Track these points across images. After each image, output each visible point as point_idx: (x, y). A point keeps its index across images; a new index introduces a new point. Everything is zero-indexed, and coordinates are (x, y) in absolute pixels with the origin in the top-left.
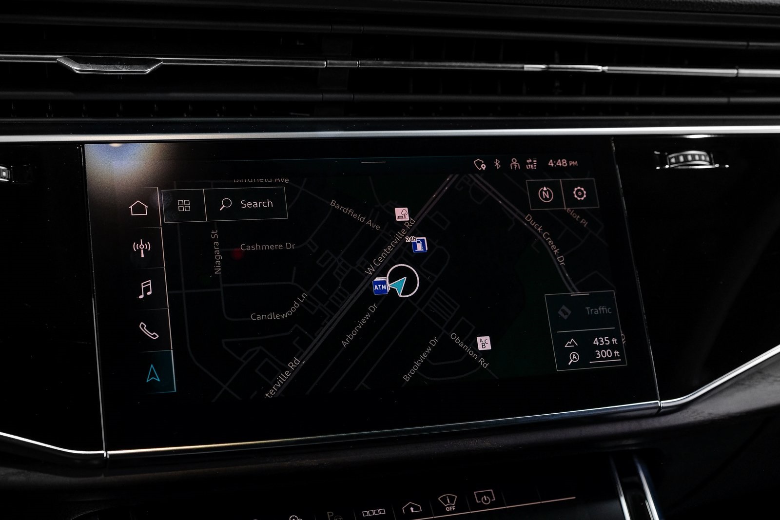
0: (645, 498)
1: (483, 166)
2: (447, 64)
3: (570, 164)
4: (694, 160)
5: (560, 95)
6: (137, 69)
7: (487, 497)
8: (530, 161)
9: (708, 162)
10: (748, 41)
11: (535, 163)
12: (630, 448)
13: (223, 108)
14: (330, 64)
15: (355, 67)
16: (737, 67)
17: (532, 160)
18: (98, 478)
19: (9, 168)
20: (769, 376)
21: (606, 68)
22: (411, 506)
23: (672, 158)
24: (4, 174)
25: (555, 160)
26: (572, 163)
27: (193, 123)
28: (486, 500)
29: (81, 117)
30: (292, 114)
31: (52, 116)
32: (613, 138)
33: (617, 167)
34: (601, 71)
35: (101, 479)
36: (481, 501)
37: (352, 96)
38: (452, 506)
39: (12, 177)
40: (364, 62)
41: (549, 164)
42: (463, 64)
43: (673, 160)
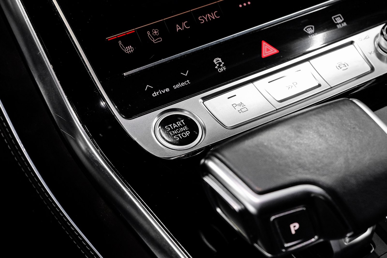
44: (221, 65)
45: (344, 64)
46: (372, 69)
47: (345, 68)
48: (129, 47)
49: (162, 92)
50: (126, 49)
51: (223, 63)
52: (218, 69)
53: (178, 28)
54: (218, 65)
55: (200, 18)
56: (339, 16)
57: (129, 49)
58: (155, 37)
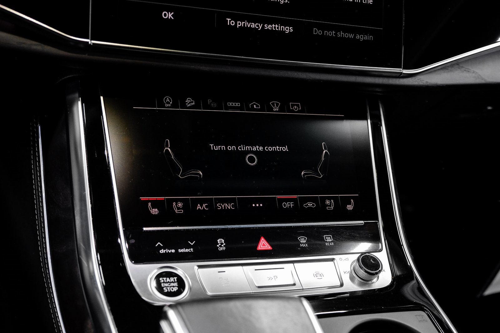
18: (84, 56)
20: (462, 67)
22: (254, 104)
28: (296, 108)
35: (86, 56)
36: (293, 108)
38: (277, 108)
44: (222, 246)
45: (321, 275)
46: (342, 285)
47: (320, 277)
48: (155, 209)
49: (168, 251)
50: (153, 211)
51: (225, 244)
52: (219, 247)
53: (199, 207)
54: (220, 244)
55: (219, 205)
56: (330, 237)
57: (155, 211)
58: (178, 208)
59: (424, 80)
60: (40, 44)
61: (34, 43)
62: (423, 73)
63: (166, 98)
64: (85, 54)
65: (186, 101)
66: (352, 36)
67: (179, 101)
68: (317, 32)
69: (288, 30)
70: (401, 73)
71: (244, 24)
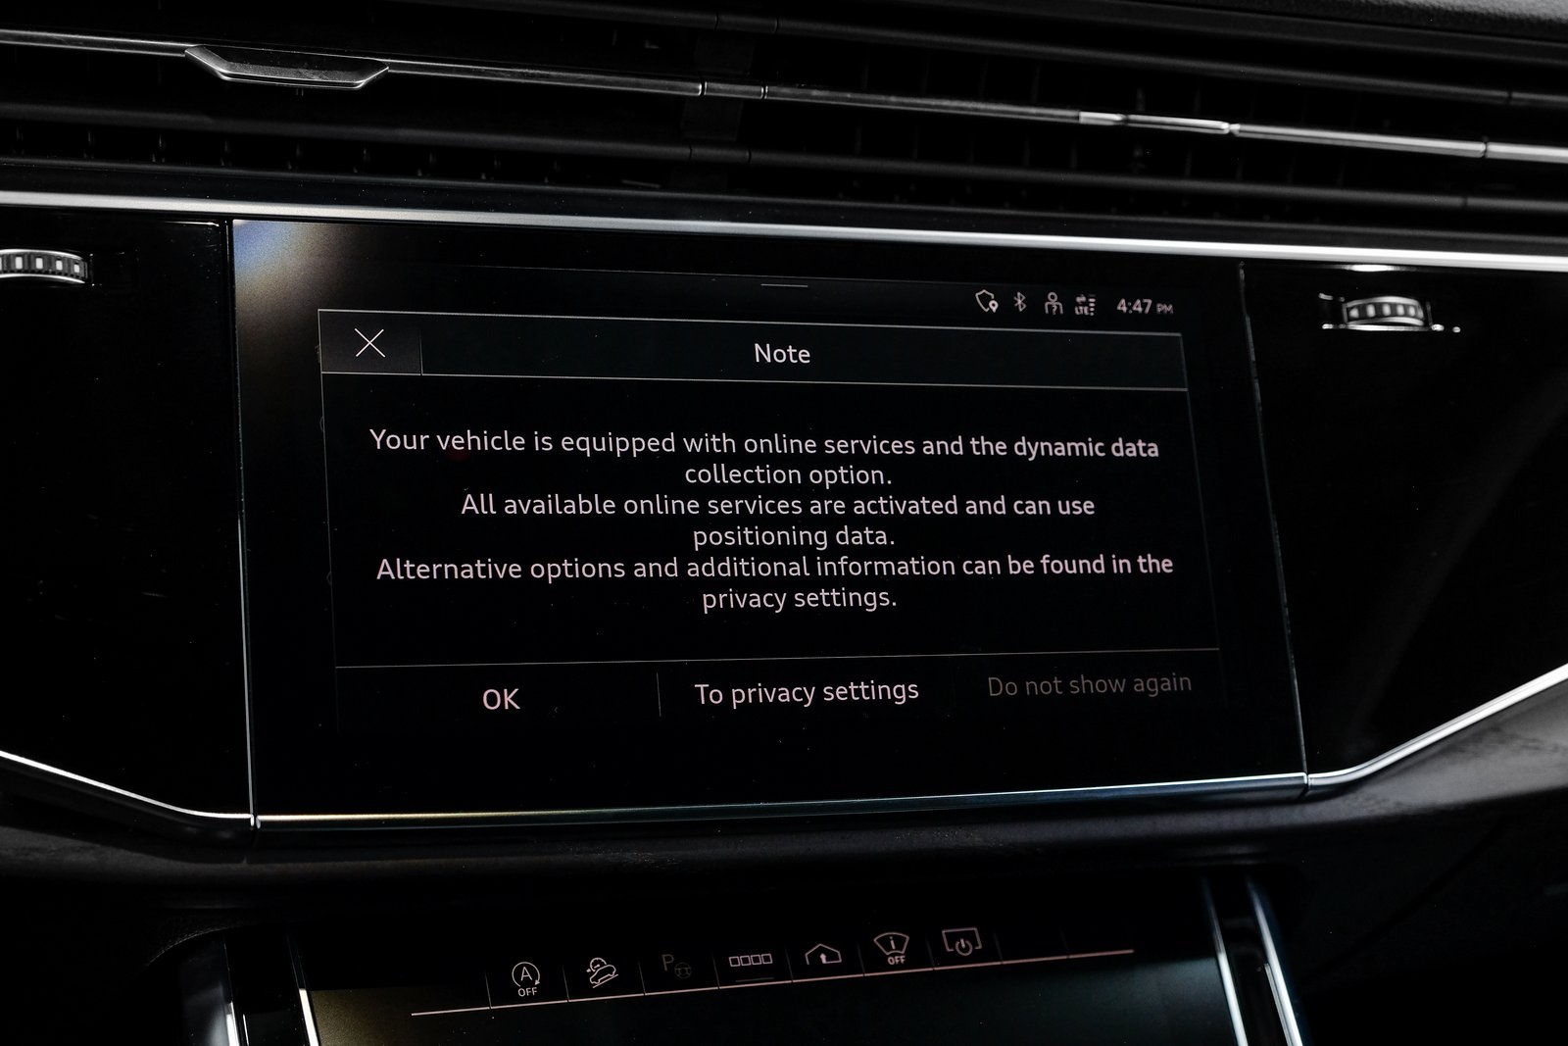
0: (1265, 960)
1: (993, 305)
2: (933, 102)
3: (1159, 310)
4: (1394, 314)
5: (1143, 173)
6: (339, 79)
7: (968, 942)
8: (1083, 299)
9: (1421, 320)
10: (1510, 90)
11: (1092, 305)
12: (1243, 862)
13: (495, 163)
14: (709, 90)
15: (757, 97)
16: (1486, 139)
17: (1087, 298)
18: (234, 867)
19: (85, 258)
20: (1514, 737)
21: (1236, 127)
22: (821, 950)
23: (1352, 308)
24: (77, 269)
25: (1131, 300)
26: (1161, 308)
27: (441, 190)
28: (963, 946)
29: (218, 165)
30: (626, 182)
31: (163, 161)
32: (1242, 264)
33: (1248, 320)
34: (1226, 132)
35: (241, 867)
36: (954, 948)
37: (747, 154)
38: (900, 955)
39: (92, 275)
40: (774, 89)
41: (1119, 308)
42: (964, 104)
43: (1354, 313)
59: (1384, 800)
60: (88, 844)
61: (69, 842)
62: (1382, 777)
63: (521, 967)
64: (239, 861)
65: (589, 971)
66: (1118, 686)
67: (564, 975)
68: (999, 687)
69: (904, 693)
70: (1306, 787)
71: (755, 695)
